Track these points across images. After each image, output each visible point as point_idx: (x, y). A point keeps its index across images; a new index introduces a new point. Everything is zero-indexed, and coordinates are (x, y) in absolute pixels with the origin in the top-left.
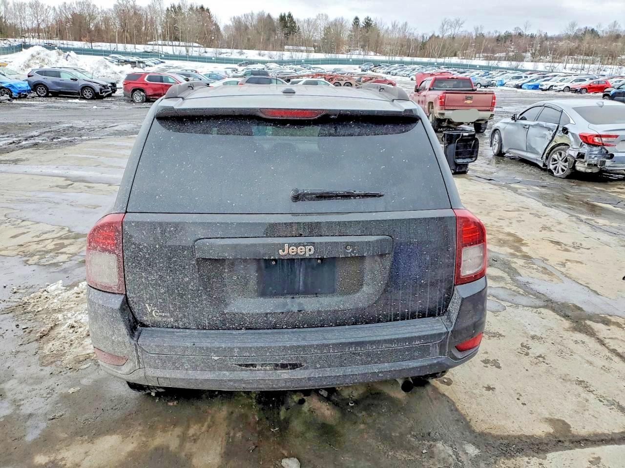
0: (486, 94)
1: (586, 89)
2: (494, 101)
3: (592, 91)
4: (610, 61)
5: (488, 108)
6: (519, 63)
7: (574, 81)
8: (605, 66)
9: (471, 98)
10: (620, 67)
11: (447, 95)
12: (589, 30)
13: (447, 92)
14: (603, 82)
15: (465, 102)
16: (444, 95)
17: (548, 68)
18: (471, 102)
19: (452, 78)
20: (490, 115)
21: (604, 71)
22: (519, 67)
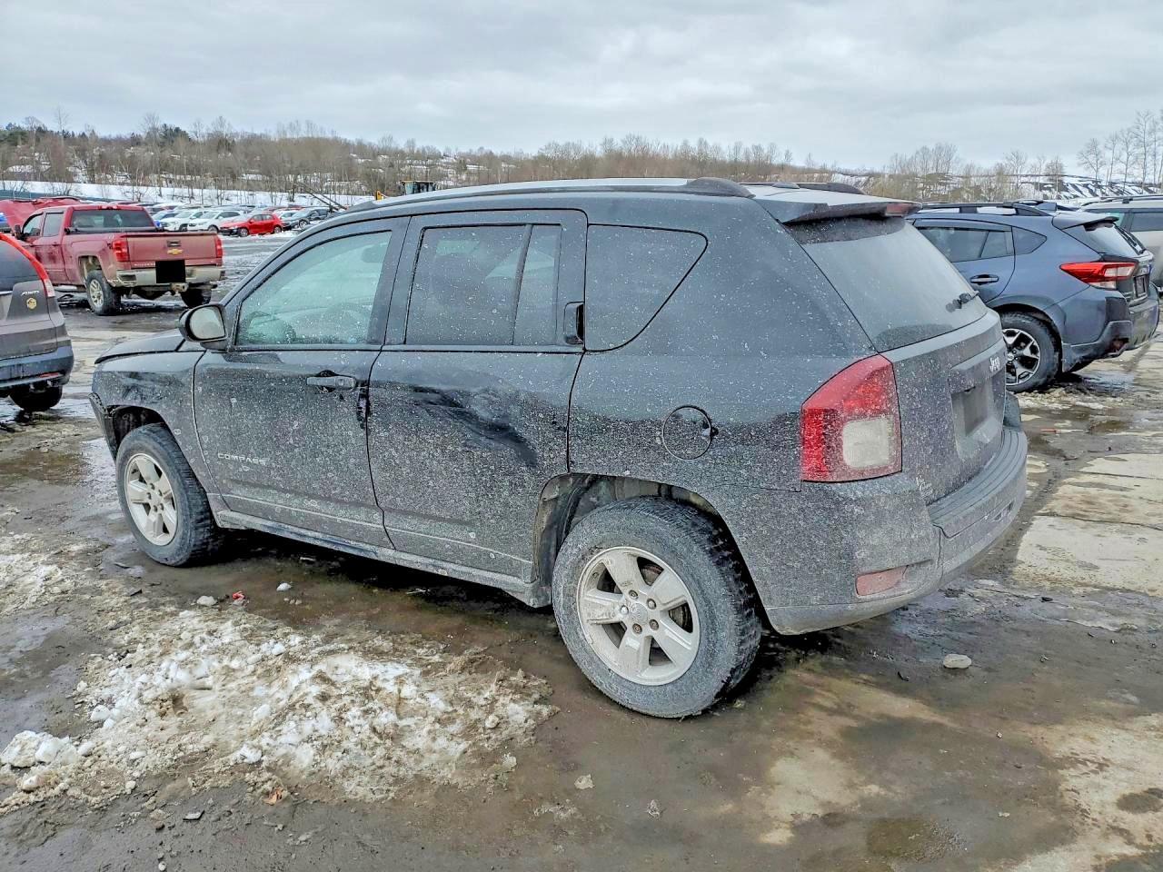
0: (202, 235)
1: (245, 228)
2: (219, 247)
3: (256, 233)
4: (231, 183)
5: (212, 261)
6: (69, 185)
7: (220, 215)
8: (227, 192)
9: (178, 245)
10: (250, 192)
11: (129, 239)
12: (171, 129)
13: (129, 234)
14: (268, 217)
15: (169, 251)
16: (124, 240)
17: (130, 195)
18: (180, 251)
19: (108, 209)
20: (219, 274)
21: (227, 199)
22: (72, 193)
